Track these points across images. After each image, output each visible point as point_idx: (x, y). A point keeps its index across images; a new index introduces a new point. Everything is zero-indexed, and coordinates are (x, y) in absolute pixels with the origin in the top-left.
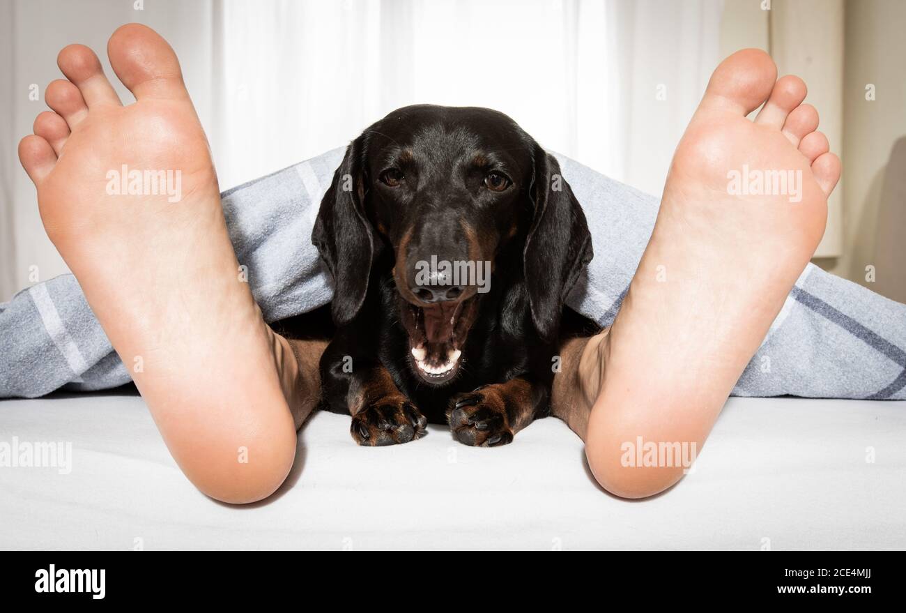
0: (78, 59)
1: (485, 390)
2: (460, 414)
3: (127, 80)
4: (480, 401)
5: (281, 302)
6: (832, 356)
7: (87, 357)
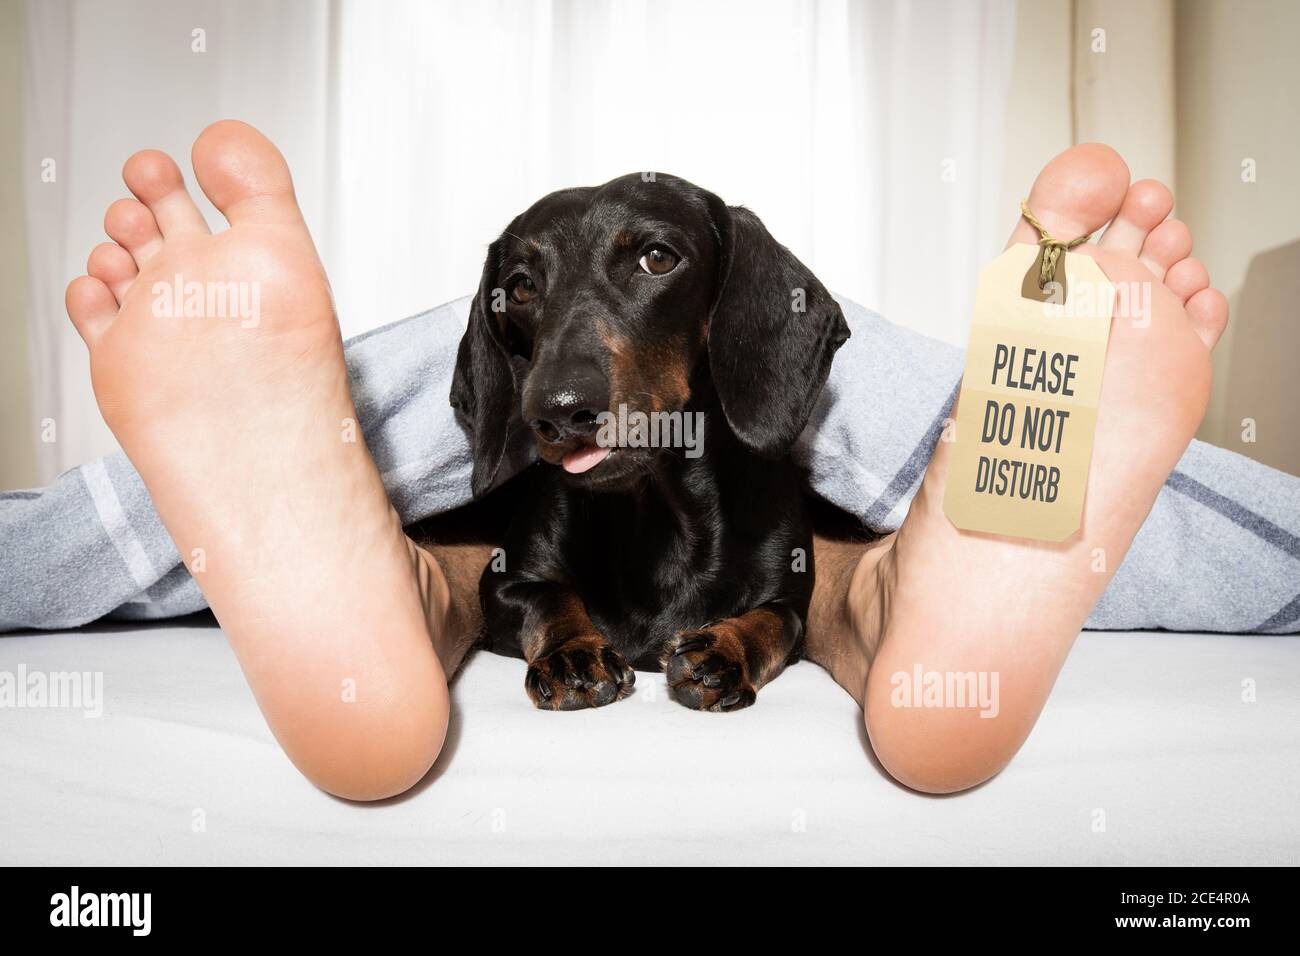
0: (150, 171)
1: (717, 627)
2: (681, 662)
3: (218, 199)
4: (710, 644)
5: (429, 489)
6: (1208, 554)
7: (156, 561)
